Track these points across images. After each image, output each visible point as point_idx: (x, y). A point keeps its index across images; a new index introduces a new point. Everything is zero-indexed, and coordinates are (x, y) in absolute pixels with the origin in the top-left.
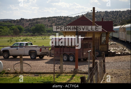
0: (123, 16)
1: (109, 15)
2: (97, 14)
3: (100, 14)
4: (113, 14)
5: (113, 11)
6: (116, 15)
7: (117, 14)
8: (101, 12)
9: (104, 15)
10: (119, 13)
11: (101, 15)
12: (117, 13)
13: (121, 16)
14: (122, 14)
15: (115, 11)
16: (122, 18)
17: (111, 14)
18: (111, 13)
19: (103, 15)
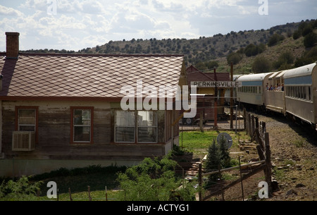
0: (191, 52)
1: (161, 48)
2: (133, 46)
3: (139, 45)
4: (169, 45)
5: (169, 39)
6: (176, 48)
7: (179, 47)
8: (141, 40)
9: (149, 47)
10: (182, 45)
11: (141, 48)
12: (178, 44)
13: (188, 52)
14: (188, 46)
15: (174, 39)
16: (190, 57)
17: (165, 47)
18: (165, 44)
19: (147, 48)
